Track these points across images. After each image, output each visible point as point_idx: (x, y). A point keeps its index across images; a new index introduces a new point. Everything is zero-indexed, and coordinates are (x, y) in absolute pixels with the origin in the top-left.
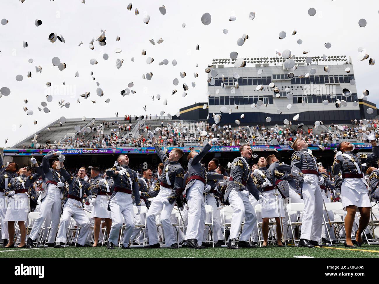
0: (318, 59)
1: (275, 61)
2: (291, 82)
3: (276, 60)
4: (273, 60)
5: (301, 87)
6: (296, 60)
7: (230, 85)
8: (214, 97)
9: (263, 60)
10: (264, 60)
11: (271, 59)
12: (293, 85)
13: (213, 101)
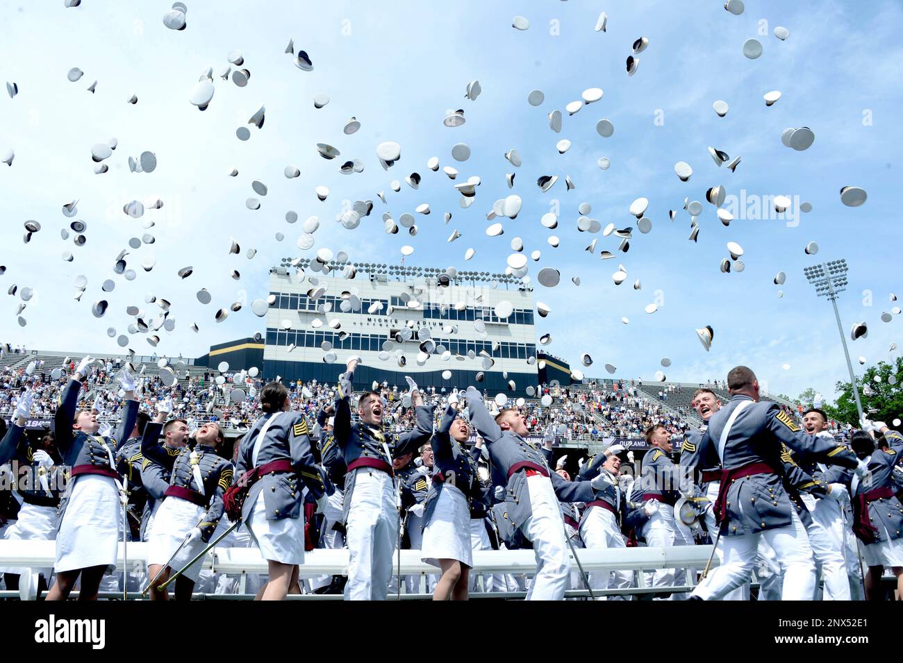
0: (475, 277)
1: (398, 273)
2: (423, 313)
3: (401, 271)
4: (394, 270)
5: (441, 324)
6: (436, 273)
7: (309, 309)
8: (276, 330)
9: (376, 268)
10: (378, 269)
11: (392, 268)
12: (428, 320)
13: (274, 337)
